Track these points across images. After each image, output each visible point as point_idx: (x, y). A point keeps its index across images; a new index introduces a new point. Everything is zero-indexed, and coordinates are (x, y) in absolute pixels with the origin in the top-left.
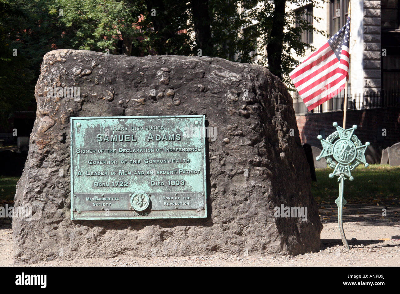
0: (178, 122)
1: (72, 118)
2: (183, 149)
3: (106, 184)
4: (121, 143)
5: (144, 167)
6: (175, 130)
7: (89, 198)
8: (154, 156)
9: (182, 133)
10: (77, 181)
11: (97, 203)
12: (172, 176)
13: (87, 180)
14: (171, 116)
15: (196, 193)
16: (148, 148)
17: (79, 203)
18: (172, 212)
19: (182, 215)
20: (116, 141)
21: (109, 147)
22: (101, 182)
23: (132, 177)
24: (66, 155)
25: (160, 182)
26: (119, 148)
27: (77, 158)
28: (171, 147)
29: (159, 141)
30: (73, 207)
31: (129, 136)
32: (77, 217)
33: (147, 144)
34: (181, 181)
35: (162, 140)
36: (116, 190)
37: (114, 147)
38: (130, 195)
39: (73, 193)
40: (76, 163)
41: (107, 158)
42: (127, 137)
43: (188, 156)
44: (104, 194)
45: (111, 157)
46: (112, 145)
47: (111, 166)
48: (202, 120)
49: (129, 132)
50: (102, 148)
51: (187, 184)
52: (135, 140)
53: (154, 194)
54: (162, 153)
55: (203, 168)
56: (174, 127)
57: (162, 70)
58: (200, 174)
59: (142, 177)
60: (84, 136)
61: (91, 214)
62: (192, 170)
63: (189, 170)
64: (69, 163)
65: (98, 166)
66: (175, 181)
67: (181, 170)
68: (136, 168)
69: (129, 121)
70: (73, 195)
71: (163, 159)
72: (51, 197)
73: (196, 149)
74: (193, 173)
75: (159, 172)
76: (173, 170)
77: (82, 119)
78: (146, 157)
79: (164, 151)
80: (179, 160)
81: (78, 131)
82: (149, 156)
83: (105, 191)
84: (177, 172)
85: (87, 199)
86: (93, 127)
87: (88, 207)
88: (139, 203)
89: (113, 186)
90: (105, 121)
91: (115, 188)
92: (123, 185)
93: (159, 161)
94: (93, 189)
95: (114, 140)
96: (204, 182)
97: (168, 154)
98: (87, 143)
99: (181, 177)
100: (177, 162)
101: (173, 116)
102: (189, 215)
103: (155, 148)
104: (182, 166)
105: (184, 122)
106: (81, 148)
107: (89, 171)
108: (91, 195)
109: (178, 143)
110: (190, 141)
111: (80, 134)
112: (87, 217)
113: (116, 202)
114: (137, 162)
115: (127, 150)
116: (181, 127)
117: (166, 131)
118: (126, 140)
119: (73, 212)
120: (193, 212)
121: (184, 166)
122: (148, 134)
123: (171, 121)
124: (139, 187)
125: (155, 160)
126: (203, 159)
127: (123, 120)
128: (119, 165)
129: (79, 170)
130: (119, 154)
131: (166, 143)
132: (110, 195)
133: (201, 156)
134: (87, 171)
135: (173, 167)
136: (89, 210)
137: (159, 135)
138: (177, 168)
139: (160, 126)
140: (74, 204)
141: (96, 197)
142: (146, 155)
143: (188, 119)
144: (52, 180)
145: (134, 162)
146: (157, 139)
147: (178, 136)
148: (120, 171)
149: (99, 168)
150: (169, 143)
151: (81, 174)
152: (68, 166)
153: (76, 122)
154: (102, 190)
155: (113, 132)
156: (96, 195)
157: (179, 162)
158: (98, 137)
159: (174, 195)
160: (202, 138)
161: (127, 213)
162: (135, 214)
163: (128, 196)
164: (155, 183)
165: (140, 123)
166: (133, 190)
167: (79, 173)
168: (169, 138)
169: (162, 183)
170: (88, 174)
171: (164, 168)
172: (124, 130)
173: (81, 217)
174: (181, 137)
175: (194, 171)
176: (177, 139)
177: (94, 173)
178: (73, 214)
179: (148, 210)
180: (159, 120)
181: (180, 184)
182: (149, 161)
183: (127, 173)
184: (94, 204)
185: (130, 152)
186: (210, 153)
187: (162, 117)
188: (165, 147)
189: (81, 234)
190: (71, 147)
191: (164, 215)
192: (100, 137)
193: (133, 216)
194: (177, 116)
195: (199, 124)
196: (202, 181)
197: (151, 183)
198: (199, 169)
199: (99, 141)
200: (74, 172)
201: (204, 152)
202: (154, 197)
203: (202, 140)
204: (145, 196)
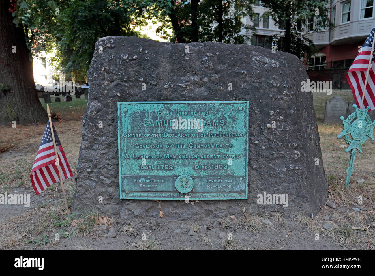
0: (222, 108)
1: (119, 103)
2: (226, 134)
3: (152, 167)
4: (167, 127)
5: (188, 152)
6: (219, 116)
8: (198, 141)
9: (226, 119)
10: (125, 164)
11: (144, 184)
12: (215, 161)
13: (134, 162)
14: (216, 102)
15: (238, 177)
16: (192, 133)
17: (128, 185)
18: (214, 194)
19: (224, 196)
20: (161, 125)
21: (154, 132)
22: (147, 165)
23: (177, 160)
24: (114, 139)
25: (204, 165)
26: (165, 133)
27: (124, 142)
28: (215, 132)
30: (122, 187)
32: (125, 196)
33: (191, 130)
34: (224, 165)
35: (207, 125)
36: (162, 173)
37: (159, 132)
38: (175, 178)
39: (121, 174)
40: (124, 147)
41: (152, 142)
43: (232, 141)
44: (151, 177)
45: (156, 141)
46: (158, 129)
47: (156, 150)
48: (246, 106)
49: (174, 118)
50: (148, 133)
51: (230, 168)
53: (198, 177)
54: (206, 138)
55: (246, 153)
56: (218, 113)
57: (207, 56)
58: (242, 159)
59: (186, 160)
60: (131, 120)
61: (139, 194)
62: (235, 155)
63: (232, 155)
64: (117, 146)
65: (144, 150)
66: (219, 165)
67: (224, 155)
68: (181, 153)
69: (174, 107)
70: (121, 178)
71: (207, 144)
72: (101, 177)
73: (239, 135)
75: (203, 156)
76: (217, 155)
77: (128, 104)
78: (191, 142)
79: (208, 136)
80: (223, 145)
81: (124, 116)
82: (193, 140)
83: (151, 174)
84: (221, 157)
85: (135, 181)
87: (136, 188)
88: (183, 186)
89: (159, 169)
90: (151, 105)
91: (160, 171)
92: (168, 169)
93: (202, 146)
94: (140, 171)
95: (159, 125)
97: (212, 139)
98: (134, 127)
99: (224, 161)
100: (221, 147)
101: (218, 102)
102: (231, 196)
104: (226, 151)
105: (228, 108)
106: (128, 132)
107: (136, 154)
108: (138, 177)
109: (222, 128)
110: (233, 127)
111: (127, 119)
112: (135, 197)
113: (162, 184)
114: (181, 146)
115: (173, 135)
116: (225, 112)
117: (210, 117)
118: (171, 125)
119: (122, 191)
120: (234, 194)
121: (227, 151)
123: (215, 107)
124: (183, 170)
125: (199, 145)
126: (246, 144)
127: (168, 105)
128: (164, 149)
129: (126, 153)
130: (164, 138)
131: (211, 128)
132: (156, 177)
133: (244, 141)
134: (134, 155)
135: (216, 151)
136: (137, 191)
138: (220, 153)
139: (205, 111)
140: (123, 185)
141: (143, 179)
142: (191, 140)
143: (232, 104)
144: (101, 161)
145: (178, 146)
147: (222, 121)
148: (165, 154)
149: (145, 152)
150: (213, 128)
151: (128, 157)
152: (116, 148)
153: (123, 106)
154: (148, 173)
155: (159, 117)
156: (143, 177)
157: (223, 147)
158: (144, 122)
159: (217, 179)
160: (245, 124)
161: (172, 194)
162: (180, 195)
163: (174, 179)
164: (199, 166)
165: (185, 108)
166: (178, 173)
167: (127, 156)
168: (214, 123)
169: (206, 166)
170: (135, 157)
171: (208, 153)
172: (170, 115)
173: (129, 197)
174: (225, 122)
175: (237, 156)
176: (221, 124)
177: (141, 156)
178: (122, 194)
179: (192, 192)
180: (204, 105)
181: (223, 168)
182: (193, 146)
183: (172, 157)
184: (141, 185)
185: (175, 136)
186: (252, 138)
187: (207, 102)
188: (209, 133)
189: (130, 210)
190: (119, 131)
191: (207, 196)
192: (146, 122)
193: (177, 197)
194: (222, 102)
195: (243, 109)
196: (245, 165)
197: (196, 167)
198: (241, 154)
199: (145, 125)
200: (121, 155)
201: (248, 137)
202: (197, 179)
203: (245, 125)
204: (189, 180)
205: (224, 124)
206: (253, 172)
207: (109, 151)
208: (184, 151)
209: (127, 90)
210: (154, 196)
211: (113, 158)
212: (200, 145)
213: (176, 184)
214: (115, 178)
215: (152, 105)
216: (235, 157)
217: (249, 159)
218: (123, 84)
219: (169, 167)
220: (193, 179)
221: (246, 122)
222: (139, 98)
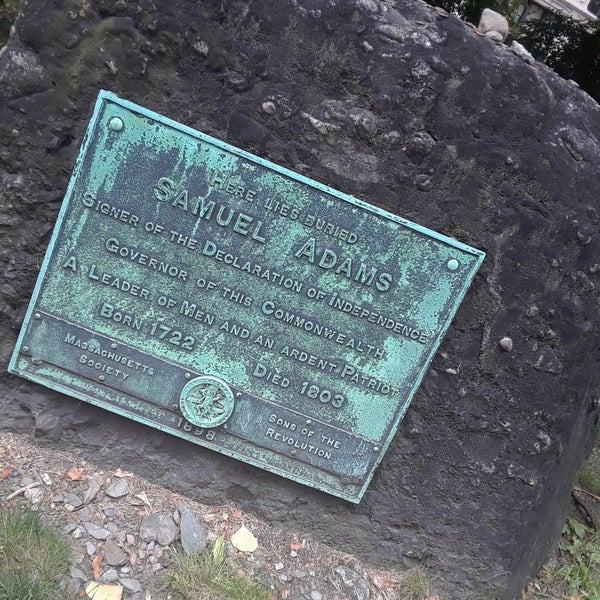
0: (403, 242)
1: (103, 94)
2: (381, 317)
3: (136, 321)
4: (221, 229)
5: (255, 321)
6: (383, 259)
7: (74, 337)
8: (295, 304)
9: (399, 276)
10: (57, 281)
11: (91, 358)
12: (318, 374)
13: (88, 288)
14: (393, 216)
15: (359, 441)
16: (287, 275)
17: (44, 341)
18: (277, 457)
19: (301, 473)
20: (208, 218)
21: (179, 228)
22: (123, 310)
23: (213, 331)
24: (52, 195)
25: (280, 374)
26: (209, 243)
27: (78, 218)
28: (352, 299)
29: (325, 269)
30: (25, 342)
31: (250, 219)
32: (26, 370)
33: (288, 265)
34: (337, 396)
35: (338, 270)
36: (156, 348)
37: (194, 233)
38: (188, 375)
39: (37, 306)
40: (72, 232)
41: (162, 253)
42: (243, 220)
43: (386, 343)
44: (120, 346)
45: (176, 255)
46: (193, 225)
47: (165, 280)
48: (472, 264)
49: (253, 210)
50: (159, 222)
51: (348, 409)
52: (262, 239)
53: (252, 398)
54: (321, 305)
55: (410, 389)
56: (384, 251)
58: (392, 400)
59: (239, 342)
60: (122, 164)
61: (68, 379)
62: (378, 381)
63: (371, 378)
64: (53, 222)
65: (129, 265)
67: (349, 370)
68: (233, 315)
69: (267, 179)
70: (34, 313)
71: (316, 322)
73: (415, 333)
74: (378, 388)
75: (290, 350)
76: (328, 360)
77: (132, 112)
78: (272, 298)
79: (327, 302)
80: (356, 343)
81: (107, 141)
82: (280, 296)
83: (124, 338)
84: (337, 371)
85: (70, 338)
86: (158, 149)
87: (65, 358)
88: (201, 406)
89: (152, 333)
90: (199, 145)
91: (153, 341)
92: (178, 343)
93: (300, 322)
94: (94, 318)
95: (201, 215)
96: (393, 422)
98: (123, 187)
99: (341, 385)
100: (350, 346)
101: (399, 219)
102: (317, 479)
103: (305, 285)
104: (358, 360)
105: (418, 249)
106: (101, 196)
107: (101, 268)
108: (83, 334)
109: (376, 299)
110: (409, 306)
111: (112, 154)
112: (55, 381)
113: (144, 377)
114: (240, 300)
115: (228, 258)
116: (405, 256)
118: (236, 228)
119: (20, 353)
120: (330, 479)
121: (362, 363)
122: (306, 239)
123: (385, 229)
124: (219, 364)
125: (293, 316)
126: (421, 365)
127: (252, 168)
128: (190, 287)
129: (72, 254)
130: (201, 258)
131: (344, 284)
132: (134, 353)
133: (419, 356)
134: (94, 266)
135: (332, 352)
136: (66, 367)
137: (333, 254)
138: (340, 360)
139: (350, 230)
140: (29, 337)
141: (94, 344)
142: (274, 292)
143: (435, 244)
145: (233, 295)
146: (325, 262)
147: (386, 278)
148: (187, 302)
149: (131, 273)
150: (352, 286)
151: (74, 266)
152: (48, 227)
153: (113, 112)
154: (116, 332)
155: (210, 189)
156: (97, 338)
157: (356, 346)
158: (159, 184)
159: (301, 422)
160: (446, 311)
161: (162, 413)
162: (183, 424)
163: (183, 375)
164: (268, 373)
165: (298, 199)
166: (201, 367)
167: (72, 262)
168: (359, 273)
169: (285, 379)
170: (95, 274)
171: (308, 346)
172: (244, 198)
173: (37, 375)
174: (393, 284)
175: (382, 385)
176: (378, 284)
177: (113, 279)
178: (18, 360)
179: (219, 429)
180: (354, 211)
181: (329, 403)
182: (275, 312)
183: (204, 316)
184: (83, 358)
185: (234, 264)
186: (445, 355)
187: (367, 206)
188: (335, 294)
189: (26, 409)
190: (73, 179)
191: (255, 456)
192: (166, 189)
193: (173, 426)
194: (410, 224)
195: (458, 270)
196: (391, 418)
197: (257, 369)
198: (396, 385)
199: (160, 198)
200: (56, 251)
201: (434, 350)
202: (248, 404)
203: (442, 315)
204: (224, 396)
205: (387, 288)
206: (406, 442)
207: (21, 225)
208: (242, 316)
209: (144, 65)
210: (109, 398)
211: (27, 250)
212: (295, 318)
213: (183, 395)
214: (14, 307)
215: (204, 147)
216: (376, 386)
217: (410, 407)
218: (139, 37)
219: (182, 341)
220: (237, 399)
221: (452, 307)
222: (173, 106)
